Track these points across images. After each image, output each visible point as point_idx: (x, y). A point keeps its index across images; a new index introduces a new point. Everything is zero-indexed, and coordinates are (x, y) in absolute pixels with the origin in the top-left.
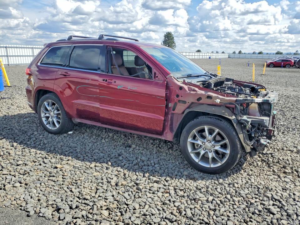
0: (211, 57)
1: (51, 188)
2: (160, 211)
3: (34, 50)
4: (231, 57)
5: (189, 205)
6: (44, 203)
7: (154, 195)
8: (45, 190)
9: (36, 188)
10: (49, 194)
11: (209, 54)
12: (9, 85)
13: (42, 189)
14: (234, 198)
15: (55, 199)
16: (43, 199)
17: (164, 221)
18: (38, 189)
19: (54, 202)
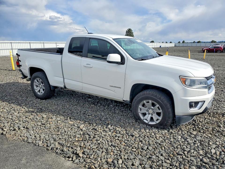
0: (161, 46)
1: (42, 130)
2: (109, 142)
3: (31, 44)
4: (176, 45)
5: (128, 139)
6: (38, 138)
7: (106, 133)
8: (39, 131)
9: (33, 130)
10: (41, 134)
11: (160, 44)
12: (14, 69)
13: (37, 131)
14: (157, 135)
15: (45, 136)
16: (38, 136)
17: (110, 147)
18: (35, 131)
19: (44, 138)
